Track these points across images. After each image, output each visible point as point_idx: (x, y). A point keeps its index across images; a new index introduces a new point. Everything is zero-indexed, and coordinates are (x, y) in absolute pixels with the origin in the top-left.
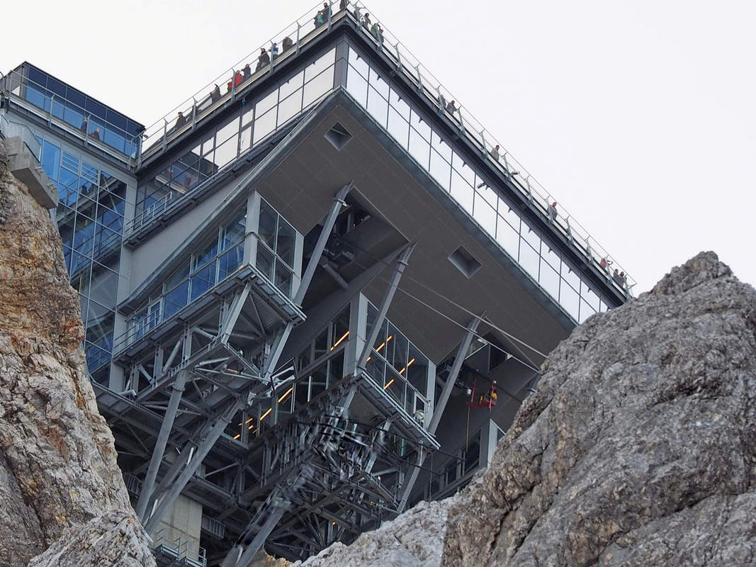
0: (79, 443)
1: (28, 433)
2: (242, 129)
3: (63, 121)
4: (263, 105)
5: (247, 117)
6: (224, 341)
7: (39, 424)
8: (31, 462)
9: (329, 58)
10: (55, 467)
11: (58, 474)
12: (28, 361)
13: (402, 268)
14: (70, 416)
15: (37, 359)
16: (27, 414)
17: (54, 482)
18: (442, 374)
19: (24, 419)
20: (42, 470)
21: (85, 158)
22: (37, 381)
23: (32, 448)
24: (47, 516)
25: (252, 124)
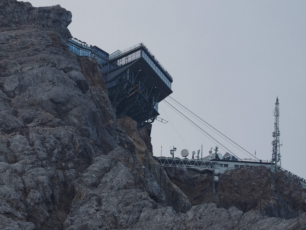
0: (109, 104)
1: (103, 103)
2: (126, 59)
3: (102, 56)
4: (129, 56)
5: (127, 57)
6: (124, 89)
7: (104, 101)
8: (103, 107)
9: (140, 51)
10: (106, 108)
11: (107, 109)
12: (101, 92)
13: (146, 78)
14: (108, 101)
15: (102, 91)
16: (102, 100)
17: (106, 110)
18: (149, 92)
19: (102, 101)
20: (105, 108)
21: (104, 60)
22: (102, 95)
23: (103, 105)
24: (106, 115)
25: (128, 58)
